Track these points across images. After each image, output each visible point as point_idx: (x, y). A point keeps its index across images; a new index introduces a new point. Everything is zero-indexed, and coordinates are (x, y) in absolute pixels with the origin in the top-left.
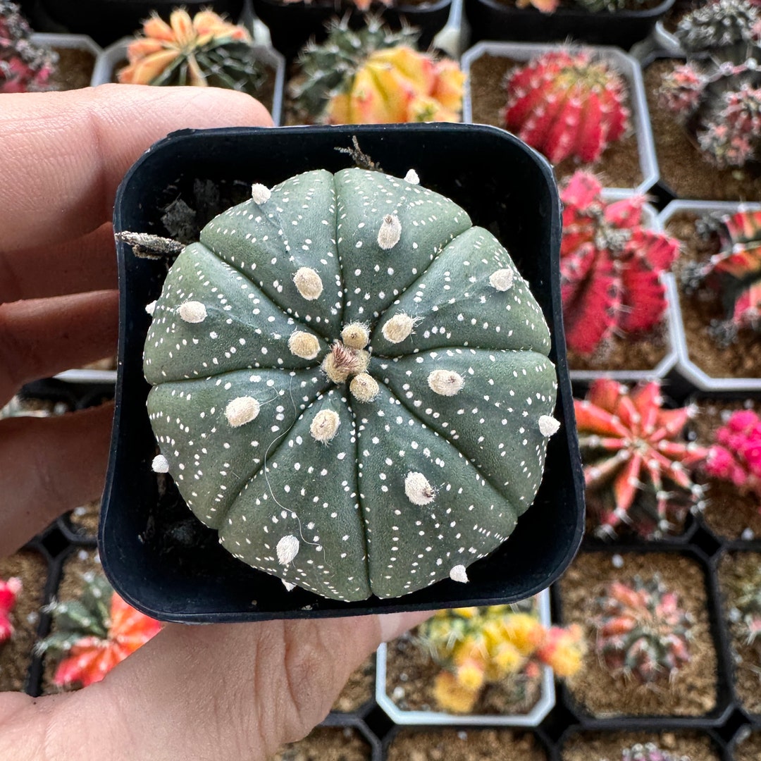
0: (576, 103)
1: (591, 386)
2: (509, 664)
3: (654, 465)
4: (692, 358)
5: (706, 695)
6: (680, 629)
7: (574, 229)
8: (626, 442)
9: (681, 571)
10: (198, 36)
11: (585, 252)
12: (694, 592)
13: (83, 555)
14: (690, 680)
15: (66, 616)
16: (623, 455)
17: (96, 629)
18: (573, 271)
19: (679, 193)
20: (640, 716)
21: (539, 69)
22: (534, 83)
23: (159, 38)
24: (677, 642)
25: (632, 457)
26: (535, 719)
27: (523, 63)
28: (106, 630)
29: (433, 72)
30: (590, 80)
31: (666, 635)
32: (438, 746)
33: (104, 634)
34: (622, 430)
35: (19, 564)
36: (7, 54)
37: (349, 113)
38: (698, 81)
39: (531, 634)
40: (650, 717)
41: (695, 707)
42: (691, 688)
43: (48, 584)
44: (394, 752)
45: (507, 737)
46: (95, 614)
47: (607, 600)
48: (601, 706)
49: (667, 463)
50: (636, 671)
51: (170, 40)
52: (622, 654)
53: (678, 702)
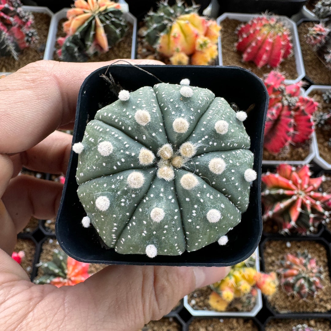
0: (270, 40)
1: (277, 167)
2: (246, 290)
3: (308, 202)
4: (321, 155)
5: (328, 303)
6: (318, 275)
7: (273, 96)
8: (295, 192)
9: (317, 249)
10: (99, 7)
11: (278, 107)
12: (322, 258)
13: (51, 241)
14: (321, 297)
15: (47, 268)
16: (295, 198)
17: (61, 274)
18: (273, 115)
19: (315, 82)
20: (299, 313)
21: (253, 24)
22: (251, 31)
23: (82, 8)
24: (317, 280)
25: (298, 198)
26: (253, 314)
27: (245, 23)
28: (66, 274)
29: (206, 25)
30: (277, 30)
31: (312, 277)
32: (211, 325)
33: (65, 276)
34: (293, 187)
35: (22, 245)
36: (12, 14)
37: (169, 43)
38: (324, 31)
39: (255, 277)
40: (303, 313)
41: (324, 308)
42: (321, 300)
43: (35, 254)
44: (191, 328)
45: (241, 321)
46: (61, 267)
47: (286, 262)
48: (282, 308)
49: (314, 202)
50: (299, 293)
51: (87, 9)
52: (292, 286)
53: (316, 306)
